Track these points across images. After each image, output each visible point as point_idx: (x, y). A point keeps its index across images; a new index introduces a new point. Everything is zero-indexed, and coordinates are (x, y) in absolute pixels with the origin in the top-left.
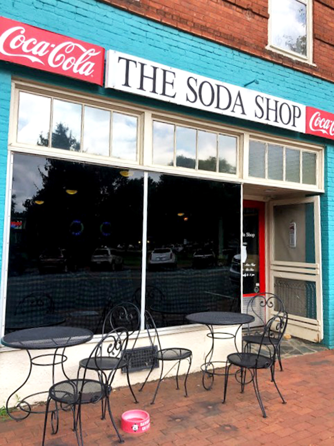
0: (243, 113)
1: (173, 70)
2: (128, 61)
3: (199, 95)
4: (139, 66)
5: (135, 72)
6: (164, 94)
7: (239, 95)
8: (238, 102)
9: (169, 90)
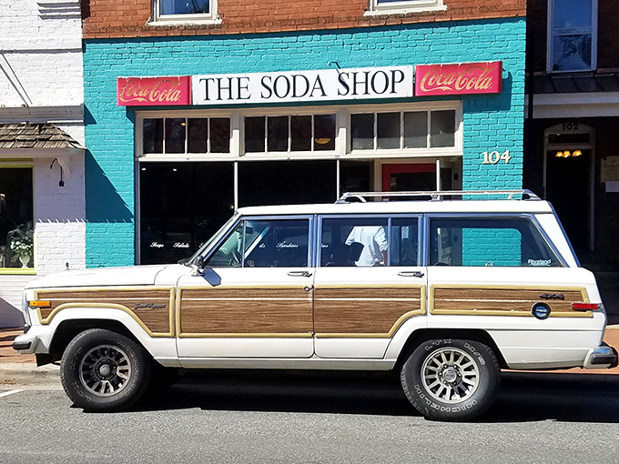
0: (324, 94)
1: (248, 75)
2: (207, 80)
3: (274, 90)
4: (217, 81)
5: (213, 87)
6: (239, 98)
7: (318, 78)
8: (318, 85)
9: (244, 93)
